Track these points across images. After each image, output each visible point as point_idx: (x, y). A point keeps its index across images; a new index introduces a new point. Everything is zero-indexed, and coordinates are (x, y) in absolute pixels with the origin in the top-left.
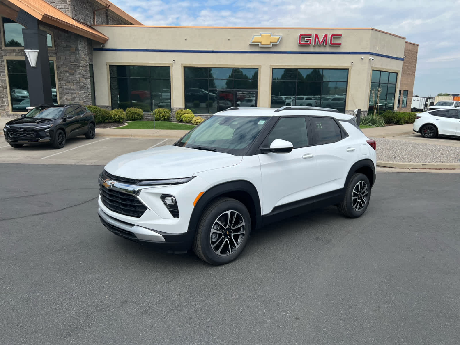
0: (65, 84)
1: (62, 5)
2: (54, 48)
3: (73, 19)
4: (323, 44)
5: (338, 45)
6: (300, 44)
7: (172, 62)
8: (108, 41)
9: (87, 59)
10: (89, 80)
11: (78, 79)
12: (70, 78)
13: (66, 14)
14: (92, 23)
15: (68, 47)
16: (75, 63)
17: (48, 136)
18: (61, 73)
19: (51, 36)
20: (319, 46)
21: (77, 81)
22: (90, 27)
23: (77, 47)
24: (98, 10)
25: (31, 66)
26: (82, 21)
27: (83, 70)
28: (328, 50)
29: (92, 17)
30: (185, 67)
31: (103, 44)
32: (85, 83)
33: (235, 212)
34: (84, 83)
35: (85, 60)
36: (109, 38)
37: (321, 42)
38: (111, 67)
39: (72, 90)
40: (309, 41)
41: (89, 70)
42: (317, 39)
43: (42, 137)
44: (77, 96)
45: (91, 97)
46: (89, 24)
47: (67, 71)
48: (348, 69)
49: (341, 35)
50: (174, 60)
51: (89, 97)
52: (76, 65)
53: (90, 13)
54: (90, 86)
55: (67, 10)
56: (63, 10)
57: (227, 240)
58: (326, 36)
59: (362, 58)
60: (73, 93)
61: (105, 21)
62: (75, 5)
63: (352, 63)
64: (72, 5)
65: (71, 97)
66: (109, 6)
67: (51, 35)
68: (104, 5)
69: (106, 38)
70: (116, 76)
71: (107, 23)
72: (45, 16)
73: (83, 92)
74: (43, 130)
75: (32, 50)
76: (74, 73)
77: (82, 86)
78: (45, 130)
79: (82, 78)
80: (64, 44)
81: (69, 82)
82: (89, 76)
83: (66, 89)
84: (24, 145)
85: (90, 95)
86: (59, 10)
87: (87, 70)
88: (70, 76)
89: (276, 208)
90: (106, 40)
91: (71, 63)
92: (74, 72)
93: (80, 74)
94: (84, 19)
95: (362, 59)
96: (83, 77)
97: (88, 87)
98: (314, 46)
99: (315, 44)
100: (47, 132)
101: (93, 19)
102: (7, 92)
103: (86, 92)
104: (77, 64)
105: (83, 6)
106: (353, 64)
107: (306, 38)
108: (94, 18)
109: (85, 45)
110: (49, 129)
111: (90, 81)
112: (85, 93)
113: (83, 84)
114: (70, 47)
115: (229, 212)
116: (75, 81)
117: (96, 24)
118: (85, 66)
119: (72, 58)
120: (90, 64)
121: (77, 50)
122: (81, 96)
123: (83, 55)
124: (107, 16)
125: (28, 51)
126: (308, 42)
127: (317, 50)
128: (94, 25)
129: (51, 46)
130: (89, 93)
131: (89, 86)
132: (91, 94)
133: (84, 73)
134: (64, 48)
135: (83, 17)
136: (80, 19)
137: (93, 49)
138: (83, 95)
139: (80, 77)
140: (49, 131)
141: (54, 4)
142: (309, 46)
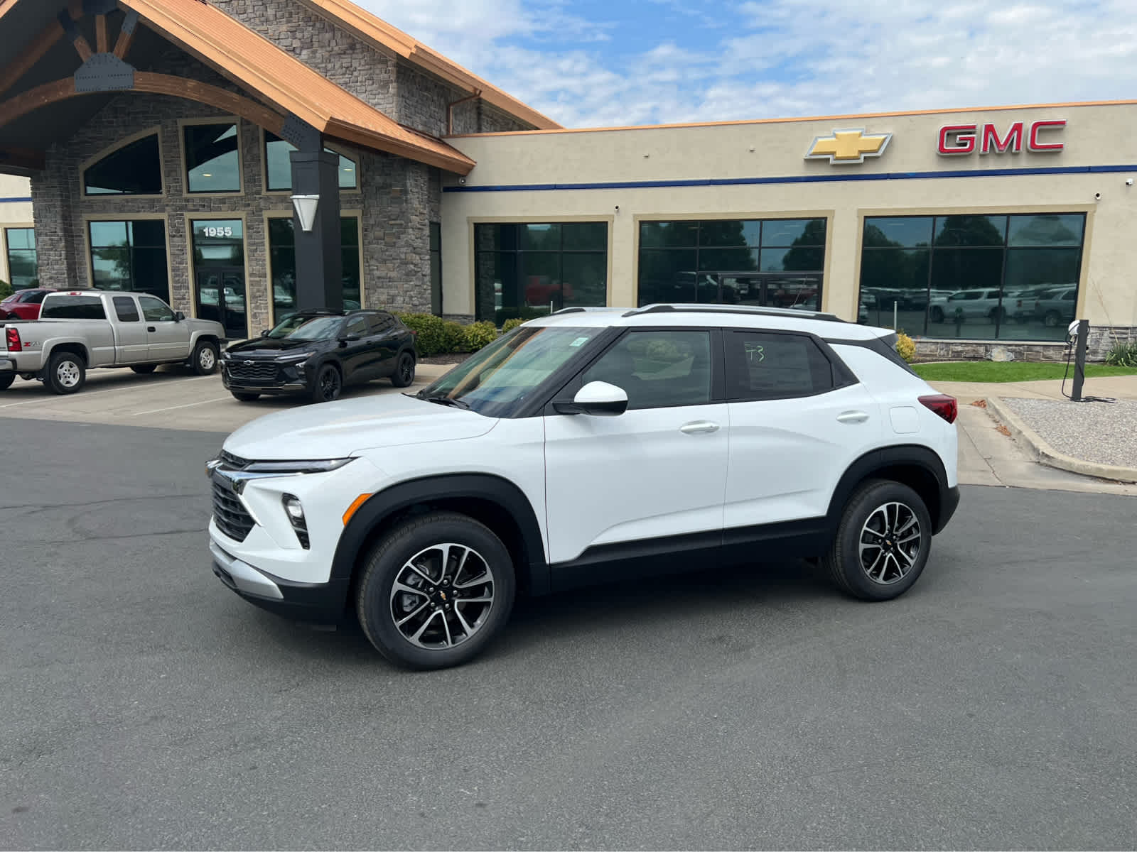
0: (377, 266)
1: (381, 96)
2: (358, 191)
3: (398, 124)
4: (1012, 146)
5: (1056, 150)
6: (941, 152)
7: (612, 211)
8: (475, 168)
9: (425, 212)
10: (428, 257)
11: (403, 256)
12: (387, 253)
13: (386, 115)
14: (444, 131)
15: (385, 187)
16: (398, 222)
17: (301, 377)
18: (369, 243)
19: (354, 164)
20: (999, 155)
21: (400, 259)
22: (440, 141)
23: (405, 185)
24: (459, 101)
25: (304, 229)
26: (420, 128)
27: (417, 236)
28: (1024, 163)
29: (444, 118)
30: (641, 223)
31: (464, 176)
32: (417, 265)
33: (464, 549)
34: (415, 265)
35: (421, 213)
36: (476, 163)
37: (1002, 143)
38: (479, 228)
39: (390, 279)
40: (969, 142)
41: (428, 236)
42: (990, 136)
43: (290, 380)
44: (399, 293)
45: (430, 296)
46: (436, 133)
47: (381, 239)
48: (1085, 214)
49: (1063, 123)
50: (617, 208)
51: (425, 296)
52: (401, 224)
53: (440, 111)
54: (429, 272)
55: (388, 106)
56: (381, 107)
57: (440, 614)
58: (1018, 127)
59: (1129, 181)
60: (390, 287)
61: (475, 127)
62: (407, 95)
63: (1098, 195)
64: (398, 95)
65: (388, 295)
66: (481, 92)
67: (354, 162)
68: (471, 90)
69: (470, 162)
70: (492, 248)
71: (479, 130)
72: (332, 123)
73: (412, 283)
74: (292, 364)
75: (306, 195)
76: (395, 243)
77: (411, 271)
78: (297, 365)
79: (411, 252)
80: (379, 180)
81: (385, 261)
82: (428, 248)
83: (379, 278)
84: (262, 396)
85: (429, 291)
86: (372, 107)
87: (424, 235)
88: (387, 251)
89: (592, 551)
90: (469, 168)
91: (393, 222)
92: (394, 240)
93: (408, 244)
94: (425, 124)
95: (1127, 184)
96: (415, 250)
97: (424, 273)
98: (982, 156)
99: (985, 149)
100: (301, 369)
101: (446, 123)
102: (266, 285)
103: (418, 284)
104: (403, 222)
105: (424, 95)
106: (1098, 198)
107: (958, 136)
108: (448, 120)
109: (423, 180)
110: (303, 363)
111: (431, 259)
112: (416, 286)
113: (412, 266)
114: (391, 186)
115: (445, 548)
116: (397, 259)
117: (451, 133)
118: (420, 226)
119: (394, 209)
120: (431, 223)
121: (405, 192)
122: (408, 293)
123: (416, 204)
124: (479, 114)
125: (298, 199)
126: (965, 145)
127: (991, 166)
128: (448, 136)
129: (355, 186)
130: (425, 287)
131: (427, 270)
132: (432, 290)
133: (418, 243)
134: (378, 188)
135: (424, 119)
136: (415, 125)
137: (442, 190)
138: (411, 291)
139: (407, 251)
140: (305, 366)
141: (364, 95)
142: (970, 155)
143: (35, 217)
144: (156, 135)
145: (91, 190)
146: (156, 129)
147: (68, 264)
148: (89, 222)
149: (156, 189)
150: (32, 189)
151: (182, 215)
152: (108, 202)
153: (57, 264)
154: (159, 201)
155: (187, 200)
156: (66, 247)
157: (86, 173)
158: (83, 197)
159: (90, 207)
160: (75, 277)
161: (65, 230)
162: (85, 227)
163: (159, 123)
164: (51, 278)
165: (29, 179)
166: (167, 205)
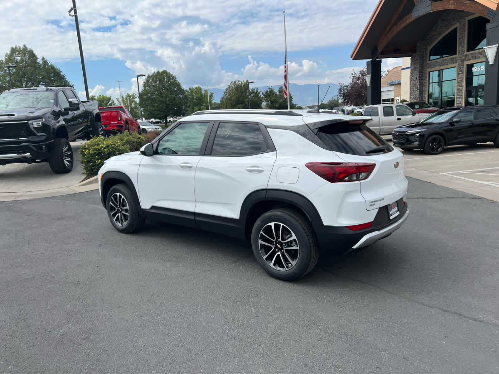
17: (417, 141)
43: (413, 142)
74: (413, 134)
89: (153, 208)
100: (417, 137)
110: (418, 134)
140: (419, 135)
143: (411, 73)
144: (456, 28)
145: (432, 58)
146: (457, 25)
147: (419, 91)
148: (429, 73)
149: (455, 53)
150: (411, 62)
151: (463, 63)
152: (436, 62)
153: (416, 92)
154: (455, 58)
155: (466, 56)
156: (419, 84)
157: (430, 51)
158: (428, 62)
159: (430, 66)
160: (422, 97)
161: (420, 77)
162: (427, 75)
163: (458, 22)
164: (413, 98)
165: (410, 58)
166: (458, 60)
